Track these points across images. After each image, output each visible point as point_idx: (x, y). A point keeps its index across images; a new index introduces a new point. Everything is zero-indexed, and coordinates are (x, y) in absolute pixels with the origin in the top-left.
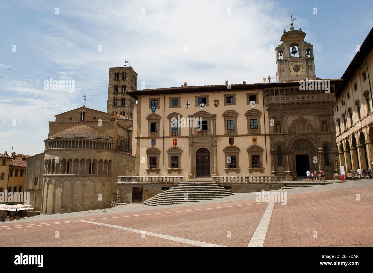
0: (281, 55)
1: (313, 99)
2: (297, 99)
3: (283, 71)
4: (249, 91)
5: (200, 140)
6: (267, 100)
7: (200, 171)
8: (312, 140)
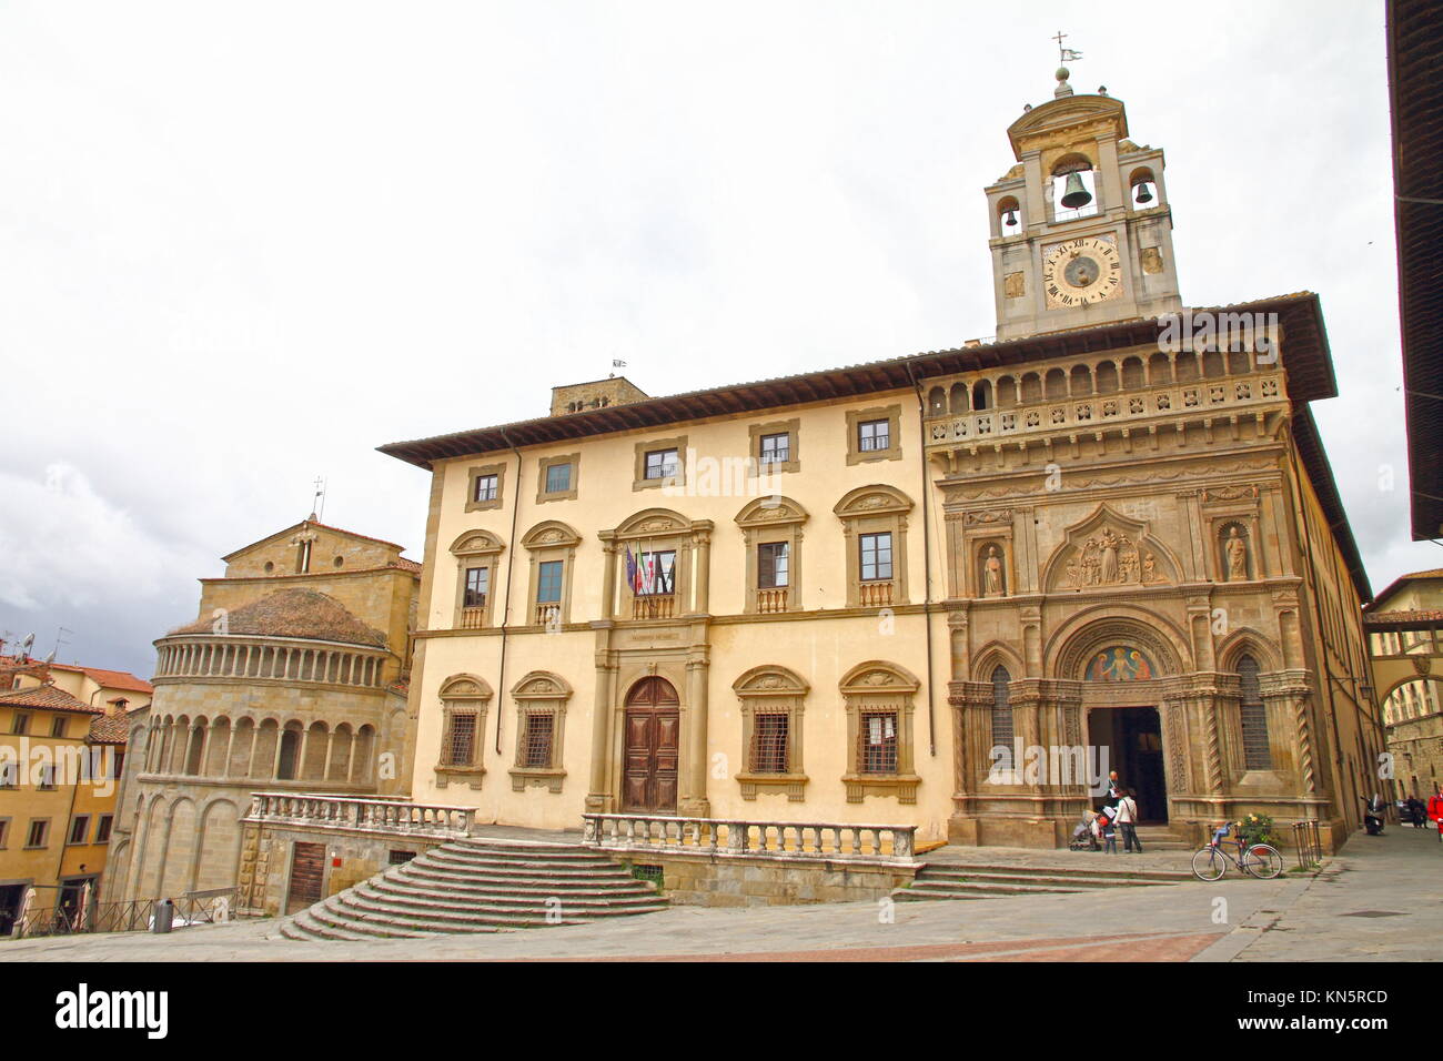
0: (1012, 222)
1: (1165, 412)
2: (1080, 418)
3: (1019, 292)
4: (860, 400)
5: (643, 638)
6: (936, 438)
7: (638, 782)
8: (1166, 630)
